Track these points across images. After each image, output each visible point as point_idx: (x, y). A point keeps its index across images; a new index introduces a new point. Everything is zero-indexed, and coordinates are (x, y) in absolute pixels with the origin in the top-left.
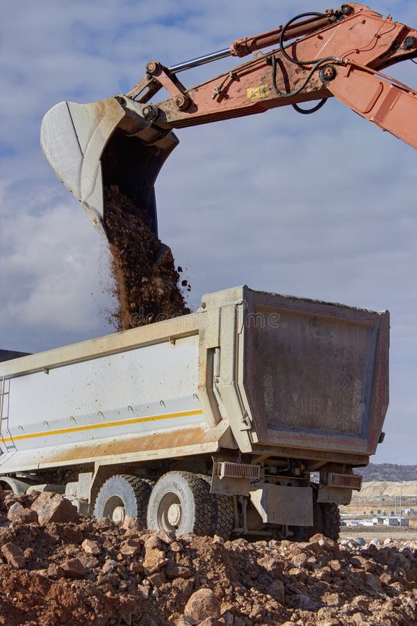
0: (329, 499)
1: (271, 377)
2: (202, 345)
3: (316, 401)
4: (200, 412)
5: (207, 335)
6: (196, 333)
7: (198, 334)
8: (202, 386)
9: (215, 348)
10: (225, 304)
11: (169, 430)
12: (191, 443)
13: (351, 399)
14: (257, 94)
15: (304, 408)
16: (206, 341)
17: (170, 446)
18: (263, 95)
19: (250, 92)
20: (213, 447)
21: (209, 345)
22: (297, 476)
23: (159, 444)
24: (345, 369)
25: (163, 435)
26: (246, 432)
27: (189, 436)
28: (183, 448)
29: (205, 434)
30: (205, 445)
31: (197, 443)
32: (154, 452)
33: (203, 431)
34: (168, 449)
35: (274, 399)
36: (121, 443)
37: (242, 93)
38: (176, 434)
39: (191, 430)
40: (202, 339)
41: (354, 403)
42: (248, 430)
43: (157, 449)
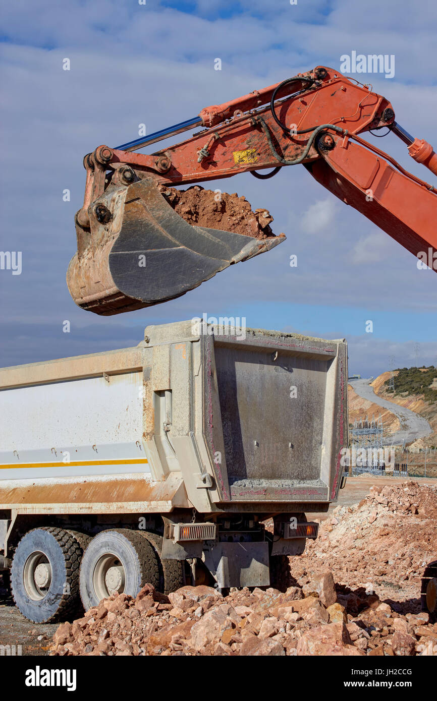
0: (283, 551)
1: (230, 424)
2: (147, 385)
3: (277, 447)
4: (145, 461)
5: (153, 374)
6: (139, 370)
7: (141, 371)
8: (148, 434)
9: (164, 391)
10: (176, 340)
11: (104, 479)
12: (135, 498)
13: (311, 441)
14: (244, 159)
15: (265, 457)
16: (152, 381)
17: (108, 499)
18: (252, 161)
19: (237, 156)
20: (166, 507)
21: (156, 386)
22: (252, 529)
23: (93, 496)
24: (304, 407)
25: (98, 485)
26: (205, 490)
27: (131, 489)
28: (125, 504)
29: (152, 489)
30: (153, 503)
31: (144, 500)
32: (87, 505)
33: (149, 484)
34: (106, 504)
35: (234, 449)
36: (43, 489)
37: (228, 157)
38: (114, 484)
39: (133, 482)
40: (147, 379)
41: (314, 445)
42: (207, 488)
43: (90, 502)
